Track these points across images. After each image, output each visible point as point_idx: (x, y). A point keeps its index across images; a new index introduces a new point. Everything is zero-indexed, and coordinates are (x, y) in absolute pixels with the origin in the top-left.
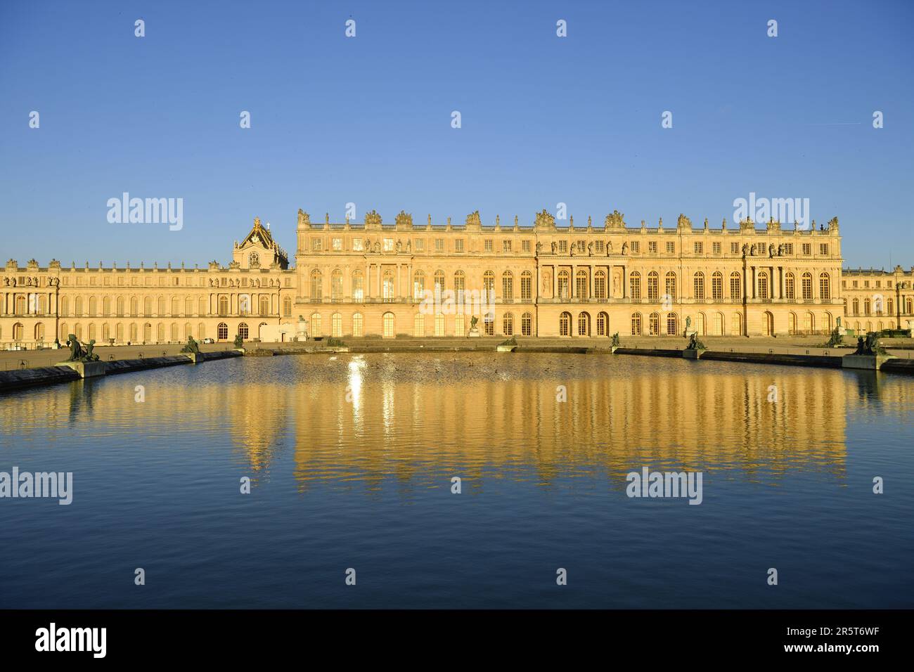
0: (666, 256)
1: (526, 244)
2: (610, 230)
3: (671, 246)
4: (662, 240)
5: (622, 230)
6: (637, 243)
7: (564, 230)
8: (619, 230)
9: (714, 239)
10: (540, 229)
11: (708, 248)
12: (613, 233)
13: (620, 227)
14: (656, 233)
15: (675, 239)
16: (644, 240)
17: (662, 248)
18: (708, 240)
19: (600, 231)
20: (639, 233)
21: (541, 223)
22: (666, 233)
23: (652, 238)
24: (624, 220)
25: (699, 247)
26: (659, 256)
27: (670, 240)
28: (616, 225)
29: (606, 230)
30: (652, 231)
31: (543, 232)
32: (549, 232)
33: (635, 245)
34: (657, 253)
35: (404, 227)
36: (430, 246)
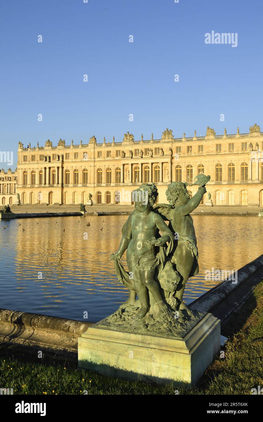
0: (197, 155)
1: (117, 153)
2: (164, 140)
3: (201, 148)
4: (195, 145)
5: (170, 140)
6: (180, 147)
7: (138, 143)
8: (168, 140)
9: (230, 141)
10: (125, 143)
11: (225, 148)
12: (165, 142)
13: (169, 138)
14: (192, 140)
15: (203, 143)
16: (184, 145)
17: (195, 149)
18: (225, 142)
19: (158, 142)
20: (181, 141)
21: (125, 139)
22: (198, 140)
23: (189, 144)
24: (173, 134)
25: (219, 147)
26: (193, 155)
27: (201, 144)
28: (167, 138)
29: (161, 141)
30: (190, 139)
31: (126, 145)
32: (129, 145)
33: (179, 149)
34: (192, 153)
35: (61, 147)
36: (72, 156)
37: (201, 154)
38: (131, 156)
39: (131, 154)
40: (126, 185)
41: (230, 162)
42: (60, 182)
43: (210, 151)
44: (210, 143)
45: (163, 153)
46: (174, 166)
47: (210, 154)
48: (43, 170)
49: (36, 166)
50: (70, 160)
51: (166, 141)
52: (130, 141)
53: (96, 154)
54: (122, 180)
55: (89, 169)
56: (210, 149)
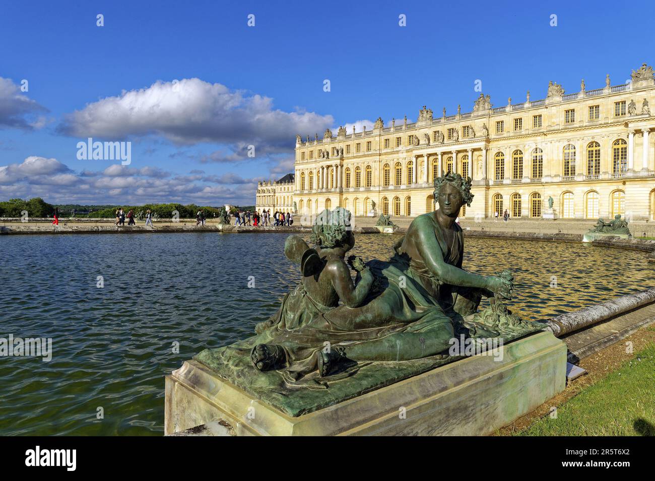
0: (530, 132)
2: (476, 114)
3: (537, 119)
4: (527, 115)
5: (487, 112)
6: (503, 122)
8: (483, 113)
9: (591, 102)
11: (581, 116)
12: (478, 116)
13: (485, 109)
14: (522, 108)
15: (542, 111)
16: (509, 118)
17: (528, 123)
18: (581, 106)
19: (467, 116)
20: (504, 112)
22: (533, 106)
23: (518, 115)
25: (570, 115)
26: (523, 133)
27: (537, 114)
28: (481, 108)
29: (472, 115)
30: (518, 107)
33: (500, 126)
34: (522, 130)
35: (341, 138)
36: (353, 149)
37: (538, 130)
38: (427, 142)
39: (427, 140)
40: (419, 186)
41: (591, 140)
42: (339, 185)
43: (553, 123)
44: (554, 110)
45: (475, 135)
46: (492, 153)
47: (552, 128)
48: (321, 170)
49: (314, 165)
50: (350, 155)
51: (479, 114)
52: (426, 120)
53: (383, 144)
54: (414, 180)
55: (373, 166)
56: (553, 120)
